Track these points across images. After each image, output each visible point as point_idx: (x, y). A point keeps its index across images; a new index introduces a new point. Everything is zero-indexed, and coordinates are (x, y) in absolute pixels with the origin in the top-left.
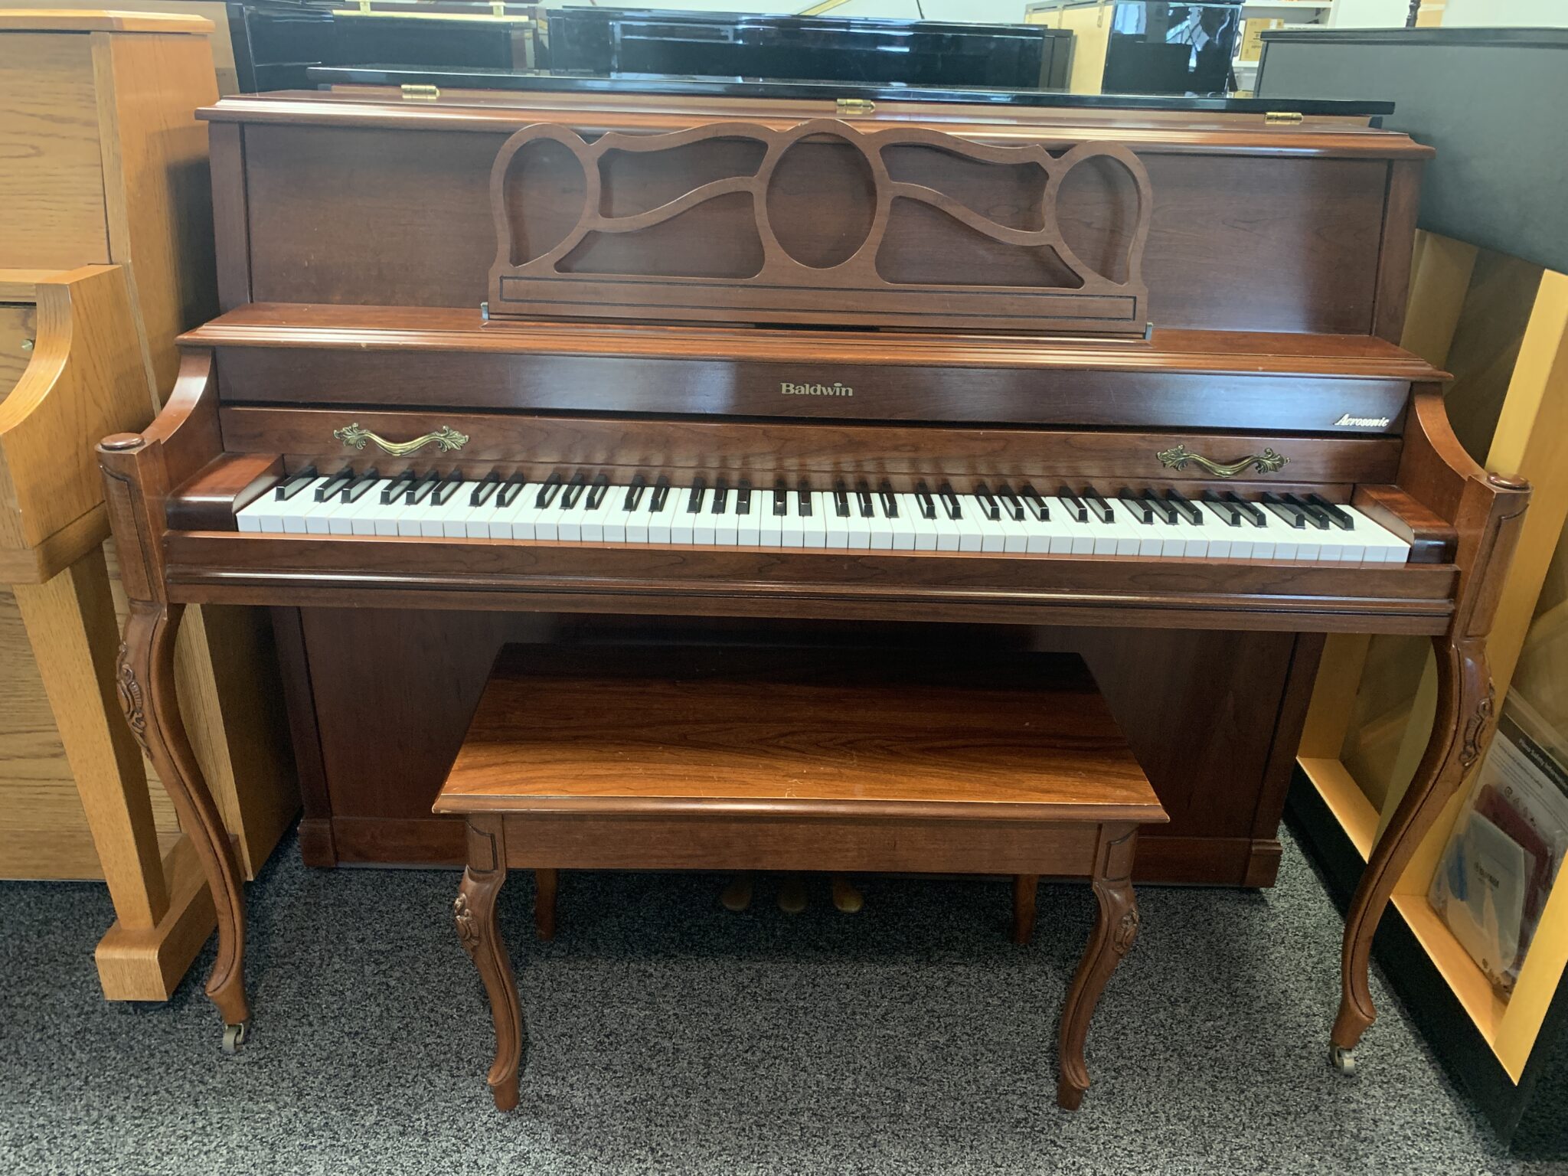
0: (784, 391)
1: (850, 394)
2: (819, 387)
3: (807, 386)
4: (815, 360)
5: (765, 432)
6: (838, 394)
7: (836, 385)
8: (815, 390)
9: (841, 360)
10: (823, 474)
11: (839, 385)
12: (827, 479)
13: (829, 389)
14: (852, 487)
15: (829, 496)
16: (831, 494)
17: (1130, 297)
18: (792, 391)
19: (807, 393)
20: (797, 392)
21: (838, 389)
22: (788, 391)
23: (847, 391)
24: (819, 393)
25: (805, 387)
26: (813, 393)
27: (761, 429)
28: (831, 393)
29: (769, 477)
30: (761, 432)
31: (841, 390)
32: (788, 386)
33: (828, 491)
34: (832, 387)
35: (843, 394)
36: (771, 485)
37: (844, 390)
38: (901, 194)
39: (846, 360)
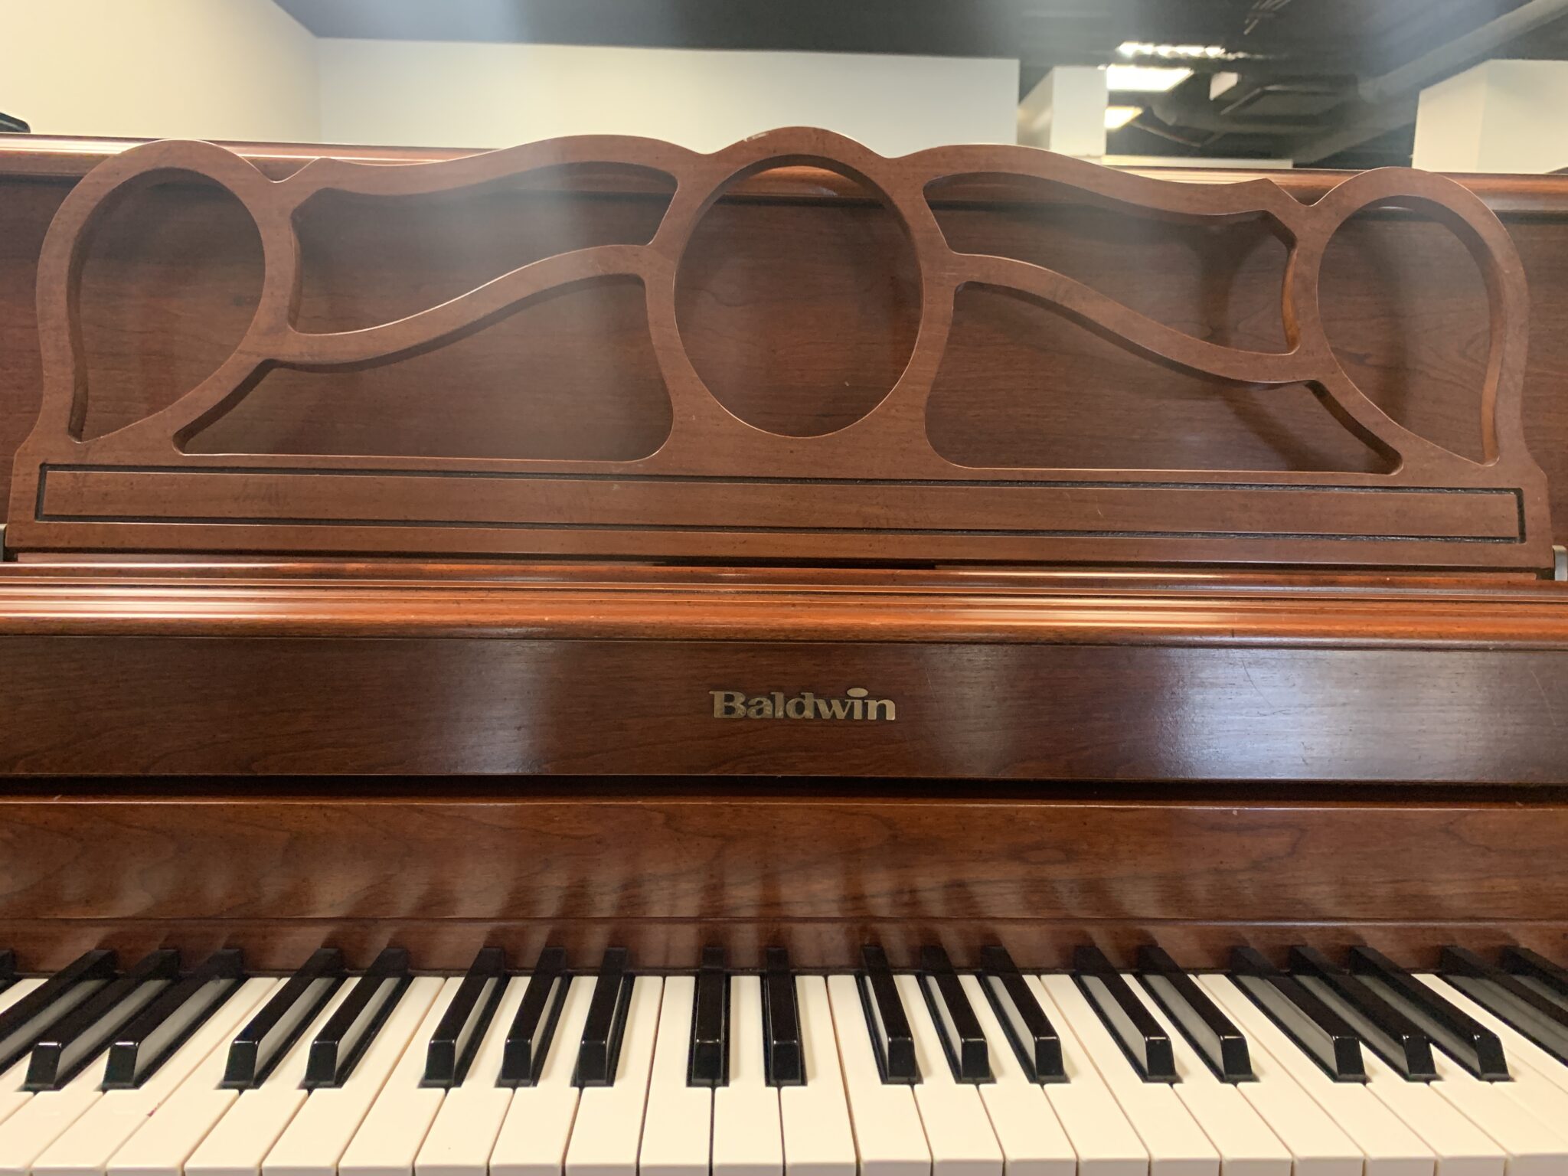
0: (718, 712)
1: (891, 715)
2: (809, 700)
3: (780, 697)
4: (797, 631)
5: (670, 818)
6: (858, 714)
7: (852, 692)
8: (800, 708)
9: (865, 629)
10: (822, 927)
11: (863, 692)
12: (835, 939)
13: (836, 703)
14: (904, 960)
15: (845, 986)
16: (849, 981)
17: (1508, 490)
18: (741, 711)
19: (780, 714)
20: (753, 712)
21: (858, 704)
22: (730, 710)
23: (882, 709)
24: (808, 713)
25: (772, 699)
26: (792, 714)
27: (659, 810)
28: (841, 714)
29: (686, 939)
30: (660, 818)
31: (865, 706)
32: (729, 698)
33: (840, 970)
34: (844, 698)
35: (873, 715)
36: (688, 960)
37: (873, 705)
38: (976, 277)
39: (877, 630)
